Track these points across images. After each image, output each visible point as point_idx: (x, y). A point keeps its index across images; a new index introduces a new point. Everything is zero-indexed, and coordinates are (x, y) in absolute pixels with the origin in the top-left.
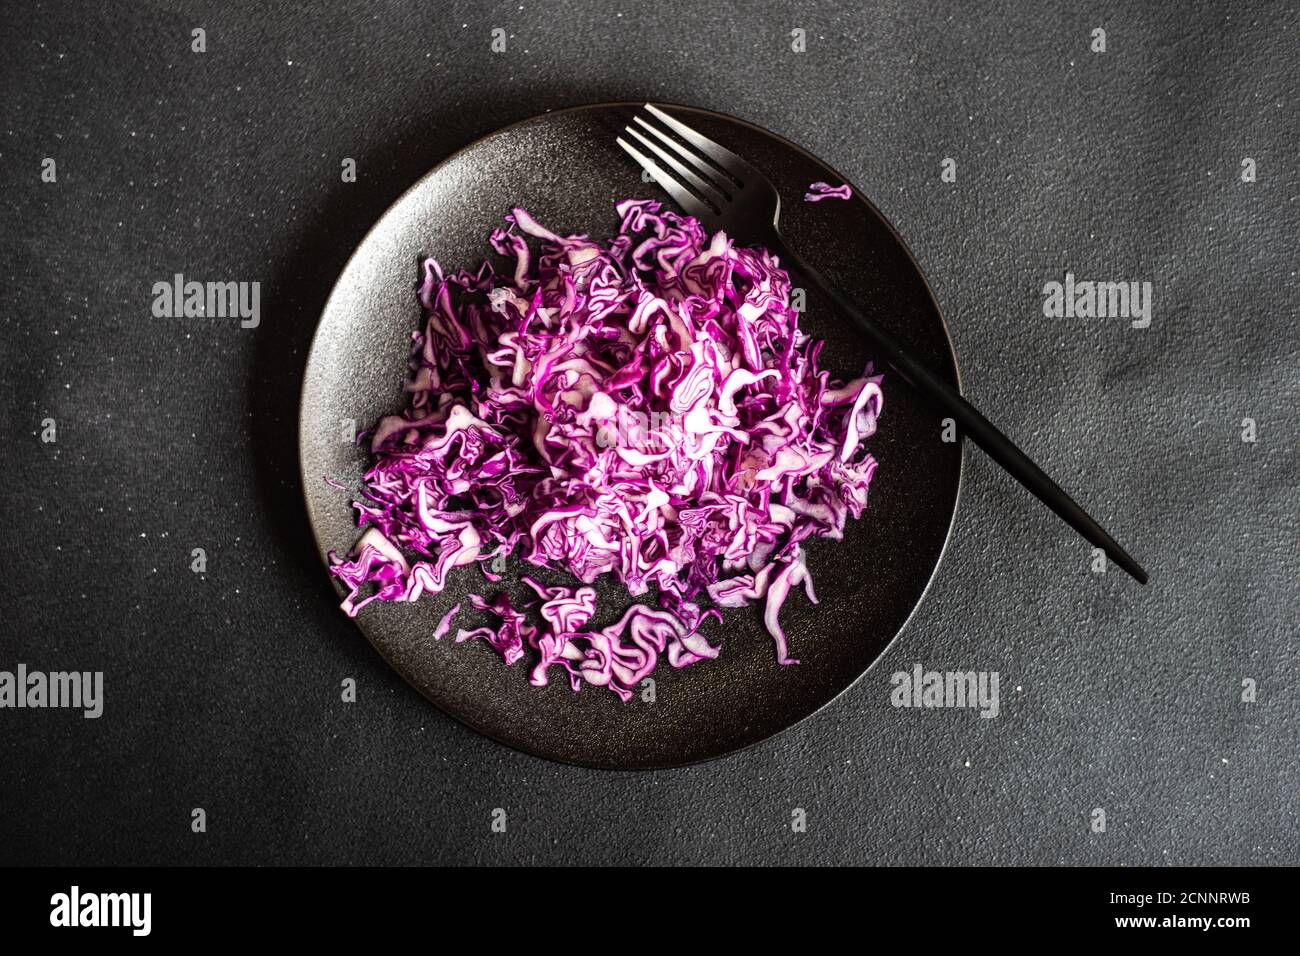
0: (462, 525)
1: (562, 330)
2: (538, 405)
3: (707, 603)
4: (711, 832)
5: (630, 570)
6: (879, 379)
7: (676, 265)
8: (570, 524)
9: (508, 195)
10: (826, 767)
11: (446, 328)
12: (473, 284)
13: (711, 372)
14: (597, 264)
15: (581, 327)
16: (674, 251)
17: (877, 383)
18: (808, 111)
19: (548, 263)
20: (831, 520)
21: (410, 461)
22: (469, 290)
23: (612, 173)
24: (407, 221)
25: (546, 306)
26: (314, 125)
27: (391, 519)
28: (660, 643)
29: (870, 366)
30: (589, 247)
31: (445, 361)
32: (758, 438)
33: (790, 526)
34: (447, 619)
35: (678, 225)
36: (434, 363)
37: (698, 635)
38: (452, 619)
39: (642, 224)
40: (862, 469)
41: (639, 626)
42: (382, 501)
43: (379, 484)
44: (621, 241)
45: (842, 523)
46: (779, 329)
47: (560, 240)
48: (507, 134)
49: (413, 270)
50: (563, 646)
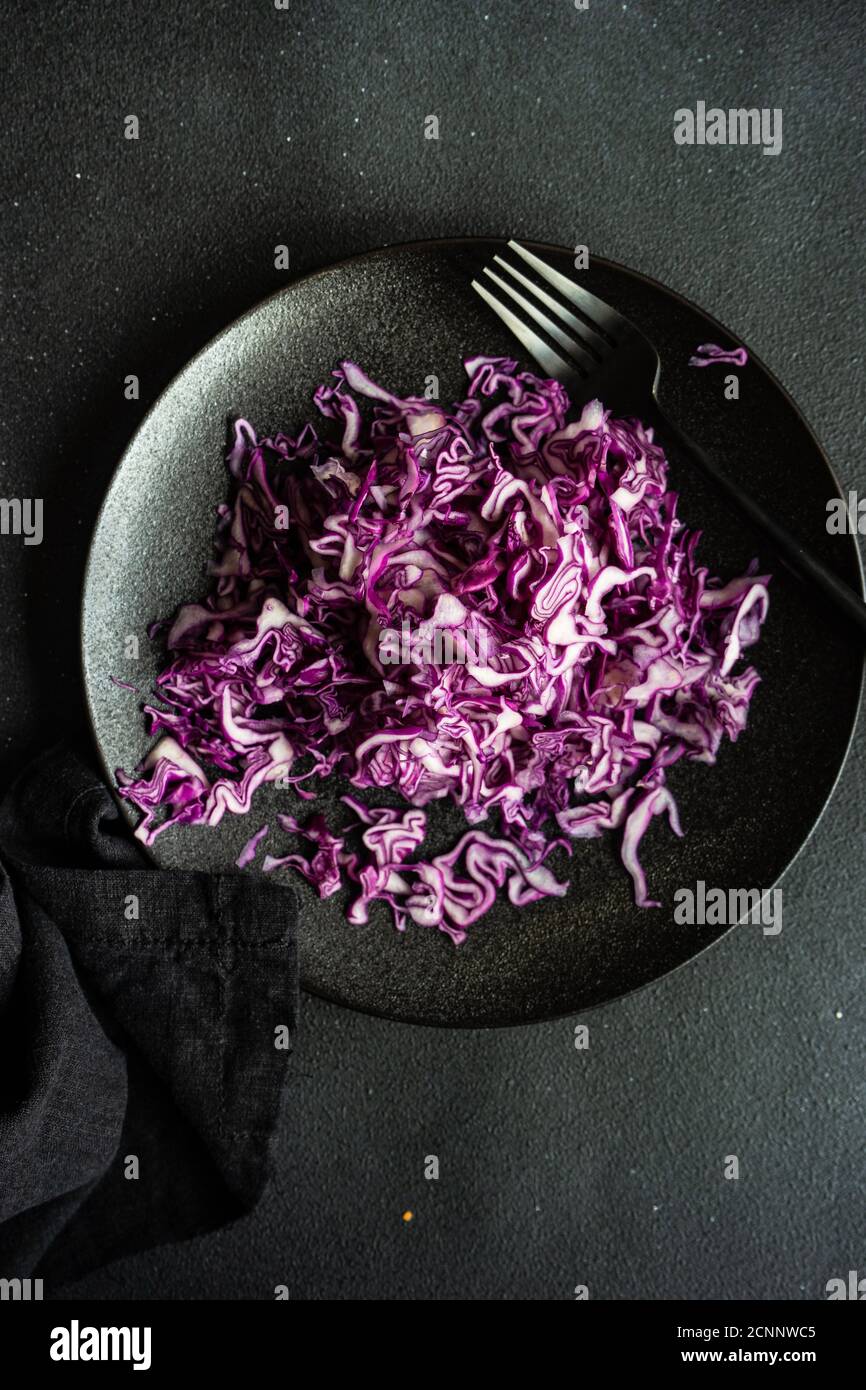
0: (272, 736)
1: (403, 515)
2: (370, 605)
3: (554, 832)
4: (548, 1085)
5: (470, 797)
6: (767, 578)
7: (532, 436)
8: (403, 748)
9: (336, 346)
10: (680, 1015)
11: (259, 502)
12: (292, 451)
13: (579, 571)
14: (445, 435)
15: (424, 510)
16: (531, 420)
17: (763, 584)
18: (690, 259)
19: (382, 428)
20: (704, 742)
21: (213, 664)
22: (287, 457)
23: (461, 324)
24: (215, 372)
25: (380, 483)
26: (106, 252)
27: (189, 726)
28: (500, 877)
29: (755, 564)
30: (430, 412)
31: (258, 542)
32: (627, 648)
33: (654, 746)
34: (252, 844)
35: (537, 389)
36: (244, 545)
37: (543, 868)
38: (259, 842)
39: (493, 386)
40: (741, 684)
41: (475, 856)
42: (181, 705)
43: (175, 685)
44: (468, 405)
45: (716, 746)
46: (652, 516)
47: (397, 402)
48: (338, 271)
49: (221, 432)
50: (387, 878)
